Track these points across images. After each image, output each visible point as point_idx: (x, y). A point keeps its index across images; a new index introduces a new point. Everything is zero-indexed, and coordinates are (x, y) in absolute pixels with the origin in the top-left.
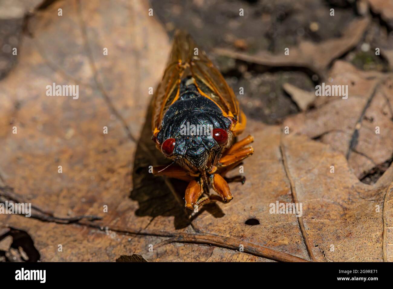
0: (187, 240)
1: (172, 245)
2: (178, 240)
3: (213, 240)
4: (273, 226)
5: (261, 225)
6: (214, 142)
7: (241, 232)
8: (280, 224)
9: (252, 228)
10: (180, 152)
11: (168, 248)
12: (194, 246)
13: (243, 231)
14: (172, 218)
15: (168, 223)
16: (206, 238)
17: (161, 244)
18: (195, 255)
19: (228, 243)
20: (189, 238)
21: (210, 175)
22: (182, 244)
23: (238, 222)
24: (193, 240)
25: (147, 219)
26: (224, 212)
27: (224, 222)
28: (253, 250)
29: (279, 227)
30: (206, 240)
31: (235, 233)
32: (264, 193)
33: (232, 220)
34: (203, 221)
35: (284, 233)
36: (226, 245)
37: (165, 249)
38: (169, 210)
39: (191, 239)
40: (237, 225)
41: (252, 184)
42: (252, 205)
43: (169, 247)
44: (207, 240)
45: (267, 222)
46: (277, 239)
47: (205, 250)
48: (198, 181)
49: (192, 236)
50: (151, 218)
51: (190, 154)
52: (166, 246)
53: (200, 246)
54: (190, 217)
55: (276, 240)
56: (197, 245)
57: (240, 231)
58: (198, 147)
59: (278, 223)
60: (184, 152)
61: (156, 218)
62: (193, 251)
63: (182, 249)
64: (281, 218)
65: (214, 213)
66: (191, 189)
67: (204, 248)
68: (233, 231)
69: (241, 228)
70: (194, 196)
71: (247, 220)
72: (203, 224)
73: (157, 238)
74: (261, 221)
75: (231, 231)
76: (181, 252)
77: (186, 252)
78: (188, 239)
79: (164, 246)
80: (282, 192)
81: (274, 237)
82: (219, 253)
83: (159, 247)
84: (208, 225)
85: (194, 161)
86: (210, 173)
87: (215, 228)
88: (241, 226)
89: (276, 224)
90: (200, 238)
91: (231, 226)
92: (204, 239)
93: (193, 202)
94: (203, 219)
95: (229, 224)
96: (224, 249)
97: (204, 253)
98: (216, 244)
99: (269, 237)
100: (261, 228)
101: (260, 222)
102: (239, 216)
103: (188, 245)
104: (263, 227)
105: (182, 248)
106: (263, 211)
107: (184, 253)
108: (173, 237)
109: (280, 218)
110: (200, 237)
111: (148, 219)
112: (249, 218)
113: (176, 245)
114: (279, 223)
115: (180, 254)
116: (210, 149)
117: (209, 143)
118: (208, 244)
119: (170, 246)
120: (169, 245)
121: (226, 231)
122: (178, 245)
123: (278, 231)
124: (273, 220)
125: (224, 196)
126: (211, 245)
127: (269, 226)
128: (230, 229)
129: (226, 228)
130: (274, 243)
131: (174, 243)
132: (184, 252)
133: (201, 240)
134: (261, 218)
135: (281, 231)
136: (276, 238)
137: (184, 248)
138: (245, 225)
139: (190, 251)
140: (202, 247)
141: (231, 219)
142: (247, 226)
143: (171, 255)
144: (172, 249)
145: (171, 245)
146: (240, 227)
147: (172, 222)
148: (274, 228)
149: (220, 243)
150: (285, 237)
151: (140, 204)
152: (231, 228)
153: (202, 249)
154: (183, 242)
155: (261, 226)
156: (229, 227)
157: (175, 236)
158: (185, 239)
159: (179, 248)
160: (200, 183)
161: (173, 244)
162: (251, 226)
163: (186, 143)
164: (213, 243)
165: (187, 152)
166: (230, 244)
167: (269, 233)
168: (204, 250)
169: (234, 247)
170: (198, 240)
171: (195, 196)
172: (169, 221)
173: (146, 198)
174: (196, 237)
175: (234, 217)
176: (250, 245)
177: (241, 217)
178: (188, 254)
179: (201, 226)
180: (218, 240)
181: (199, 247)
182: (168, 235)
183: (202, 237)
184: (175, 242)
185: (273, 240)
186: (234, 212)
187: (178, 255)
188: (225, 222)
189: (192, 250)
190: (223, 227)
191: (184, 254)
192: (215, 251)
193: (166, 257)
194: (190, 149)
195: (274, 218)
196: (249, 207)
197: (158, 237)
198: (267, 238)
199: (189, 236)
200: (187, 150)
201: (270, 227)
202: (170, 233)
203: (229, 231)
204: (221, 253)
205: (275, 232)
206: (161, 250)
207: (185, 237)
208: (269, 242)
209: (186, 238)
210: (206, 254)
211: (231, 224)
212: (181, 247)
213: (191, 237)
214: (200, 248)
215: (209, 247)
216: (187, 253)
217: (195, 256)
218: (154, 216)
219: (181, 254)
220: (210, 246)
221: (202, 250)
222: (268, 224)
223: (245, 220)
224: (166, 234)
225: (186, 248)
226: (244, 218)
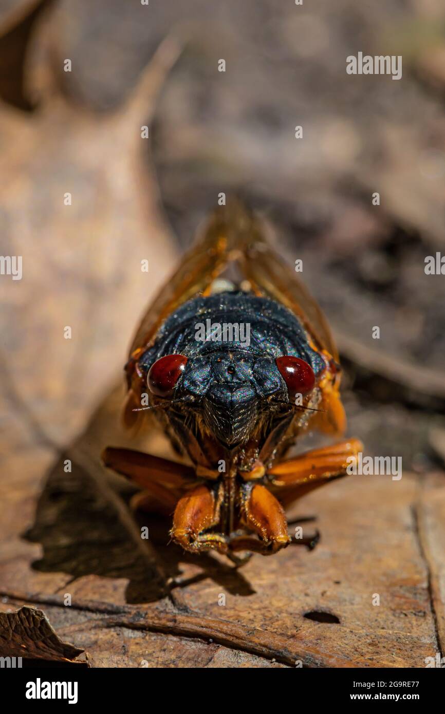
0: (153, 623)
1: (113, 632)
2: (132, 621)
3: (222, 629)
4: (372, 634)
5: (343, 626)
6: (281, 382)
7: (291, 629)
8: (389, 634)
9: (319, 627)
10: (192, 388)
11: (101, 636)
12: (167, 639)
13: (297, 627)
14: (123, 583)
15: (111, 591)
16: (203, 623)
17: (86, 624)
18: (166, 659)
19: (256, 640)
20: (159, 619)
21: (245, 482)
22: (138, 634)
23: (286, 611)
24: (170, 624)
25: (59, 578)
26: (255, 588)
27: (251, 605)
28: (317, 661)
29: (385, 638)
30: (202, 627)
31: (277, 629)
32: (360, 576)
33: (272, 605)
34: (199, 597)
35: (398, 651)
36: (250, 644)
37: (93, 638)
38: (119, 569)
39: (163, 622)
40: (284, 615)
41: (334, 556)
42: (326, 589)
43: (104, 635)
44: (206, 627)
45: (358, 625)
46: (379, 657)
47: (194, 653)
48: (214, 489)
49: (170, 616)
50: (68, 578)
51: (216, 396)
52: (99, 632)
53: (184, 642)
54: (170, 581)
55: (374, 657)
56: (175, 639)
57: (288, 627)
58: (239, 386)
59: (385, 630)
60: (200, 390)
61: (83, 580)
62: (164, 650)
63: (137, 644)
64: (395, 623)
65: (231, 586)
66: (193, 499)
67: (194, 647)
68: (272, 623)
69: (293, 622)
70: (196, 514)
71: (309, 611)
72: (200, 601)
73: (79, 614)
74: (343, 619)
75: (267, 623)
76: (133, 648)
77: (144, 650)
78: (156, 622)
79: (93, 632)
80: (403, 580)
81: (370, 651)
82: (229, 662)
83: (81, 631)
84: (211, 605)
85: (222, 415)
86: (246, 477)
87: (228, 611)
88: (294, 619)
89: (380, 632)
90: (186, 622)
91: (267, 614)
92: (196, 624)
93: (191, 528)
94: (202, 593)
95: (263, 611)
96: (242, 654)
97: (191, 656)
98: (225, 640)
99: (359, 650)
100: (343, 631)
101: (340, 620)
102: (292, 601)
103: (154, 637)
104: (348, 630)
105: (137, 641)
106: (352, 604)
107: (141, 651)
108: (119, 615)
109: (392, 623)
110: (189, 620)
111: (63, 580)
112: (315, 609)
113: (123, 634)
114: (388, 631)
115: (130, 651)
116: (267, 396)
117: (269, 382)
118: (205, 638)
119: (106, 634)
120: (105, 630)
121: (253, 621)
122: (128, 633)
123: (383, 645)
124: (373, 623)
125: (270, 533)
126: (211, 640)
127: (363, 632)
128: (265, 619)
129: (255, 616)
130: (370, 661)
131: (118, 629)
132: (141, 649)
133: (188, 627)
134: (345, 615)
135: (391, 646)
136: (375, 654)
137: (142, 641)
138: (303, 618)
139: (157, 649)
140: (189, 643)
141: (270, 603)
142: (308, 621)
143: (106, 650)
144: (113, 640)
145: (110, 631)
146: (290, 620)
147: (122, 591)
148: (373, 636)
149: (237, 638)
150: (399, 657)
151: (46, 550)
152: (267, 618)
153: (188, 647)
154: (142, 628)
155: (342, 628)
156: (263, 615)
157: (125, 612)
158: (150, 622)
159: (129, 641)
160: (217, 497)
161: (115, 631)
162: (317, 622)
163: (212, 370)
164: (220, 635)
165: (209, 391)
166: (262, 642)
167: (360, 643)
168: (192, 651)
169: (270, 649)
170: (182, 625)
171: (200, 515)
172: (115, 589)
173: (64, 541)
174: (179, 618)
175: (280, 600)
176: (312, 650)
177: (295, 604)
178: (150, 655)
179: (193, 605)
180: (232, 630)
181: (181, 644)
182: (110, 608)
183: (194, 620)
184: (122, 625)
185: (367, 657)
186: (279, 592)
187: (125, 651)
188: (256, 606)
189: (161, 648)
190: (249, 613)
191: (139, 654)
192: (219, 655)
193: (93, 652)
194: (218, 386)
195: (376, 620)
196: (320, 591)
197: (82, 613)
198: (353, 650)
199: (162, 615)
200: (211, 387)
201: (364, 634)
202: (115, 606)
203: (262, 623)
204: (232, 662)
205: (376, 645)
206: (83, 640)
207: (151, 615)
208: (357, 658)
209: (152, 618)
210: (196, 659)
211: (269, 611)
212: (135, 638)
213: (164, 618)
214: (184, 646)
215: (206, 647)
216: (147, 652)
217: (167, 661)
218: (76, 574)
219: (132, 652)
220: (209, 643)
221: (187, 650)
222: (360, 628)
223: (304, 610)
224: (103, 607)
225: (147, 642)
226: (303, 607)
